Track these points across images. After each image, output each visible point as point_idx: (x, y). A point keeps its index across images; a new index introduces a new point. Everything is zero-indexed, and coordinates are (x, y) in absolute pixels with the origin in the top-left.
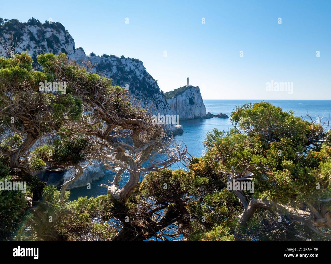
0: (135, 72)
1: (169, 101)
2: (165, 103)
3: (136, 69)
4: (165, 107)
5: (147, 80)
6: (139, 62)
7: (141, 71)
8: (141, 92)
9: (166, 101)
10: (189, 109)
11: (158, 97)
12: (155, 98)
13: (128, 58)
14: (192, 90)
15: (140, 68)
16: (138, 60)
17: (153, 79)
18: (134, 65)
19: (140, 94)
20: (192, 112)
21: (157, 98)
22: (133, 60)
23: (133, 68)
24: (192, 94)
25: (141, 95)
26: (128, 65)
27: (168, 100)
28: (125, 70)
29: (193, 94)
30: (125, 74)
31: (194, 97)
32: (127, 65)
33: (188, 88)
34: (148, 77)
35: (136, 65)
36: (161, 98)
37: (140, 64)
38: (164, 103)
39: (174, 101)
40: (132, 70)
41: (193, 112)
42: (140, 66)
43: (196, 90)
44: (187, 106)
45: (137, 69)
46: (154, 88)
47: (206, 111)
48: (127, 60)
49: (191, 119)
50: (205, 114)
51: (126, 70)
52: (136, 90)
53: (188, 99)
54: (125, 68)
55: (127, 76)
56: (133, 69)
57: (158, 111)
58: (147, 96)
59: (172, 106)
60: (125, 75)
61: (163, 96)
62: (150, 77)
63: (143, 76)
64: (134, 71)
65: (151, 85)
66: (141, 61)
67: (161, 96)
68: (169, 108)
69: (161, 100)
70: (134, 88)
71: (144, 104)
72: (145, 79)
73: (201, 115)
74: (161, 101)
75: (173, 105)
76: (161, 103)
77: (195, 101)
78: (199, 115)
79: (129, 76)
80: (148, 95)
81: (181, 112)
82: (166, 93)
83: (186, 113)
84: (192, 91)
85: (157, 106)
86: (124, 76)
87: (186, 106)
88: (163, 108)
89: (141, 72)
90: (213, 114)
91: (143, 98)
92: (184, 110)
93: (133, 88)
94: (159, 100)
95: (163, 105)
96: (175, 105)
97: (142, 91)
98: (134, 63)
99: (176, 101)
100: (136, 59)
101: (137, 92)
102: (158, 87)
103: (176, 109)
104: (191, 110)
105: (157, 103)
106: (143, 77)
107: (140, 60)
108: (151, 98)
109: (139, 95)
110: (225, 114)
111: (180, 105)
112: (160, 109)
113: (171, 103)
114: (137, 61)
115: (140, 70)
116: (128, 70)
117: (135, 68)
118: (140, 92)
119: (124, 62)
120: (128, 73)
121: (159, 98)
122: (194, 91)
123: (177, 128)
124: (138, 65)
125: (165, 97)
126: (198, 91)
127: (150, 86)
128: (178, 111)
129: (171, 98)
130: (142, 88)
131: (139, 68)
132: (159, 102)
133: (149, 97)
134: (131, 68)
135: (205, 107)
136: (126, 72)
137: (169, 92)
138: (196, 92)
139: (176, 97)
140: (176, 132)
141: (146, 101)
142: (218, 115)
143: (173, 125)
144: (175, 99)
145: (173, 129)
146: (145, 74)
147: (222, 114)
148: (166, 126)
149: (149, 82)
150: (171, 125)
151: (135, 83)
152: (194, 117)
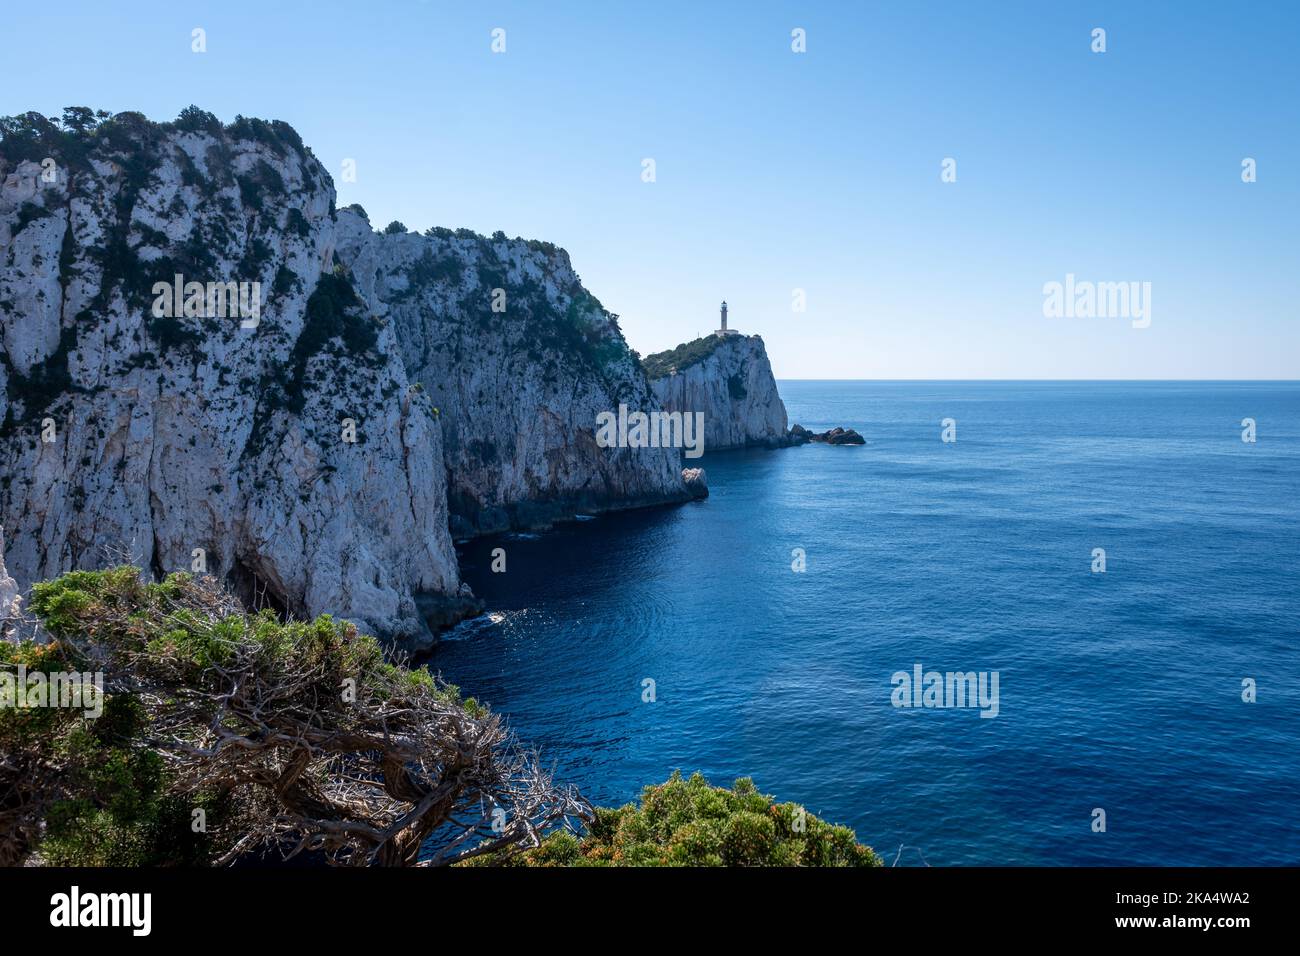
1: (659, 386)
2: (645, 394)
3: (544, 275)
4: (644, 407)
5: (582, 313)
6: (557, 254)
7: (564, 283)
8: (561, 355)
9: (648, 386)
10: (728, 414)
11: (622, 375)
12: (609, 377)
13: (519, 239)
14: (739, 349)
15: (560, 274)
16: (552, 245)
17: (605, 313)
18: (538, 262)
19: (557, 362)
20: (739, 424)
21: (618, 378)
22: (535, 246)
23: (535, 273)
24: (737, 362)
25: (563, 368)
26: (518, 265)
27: (656, 381)
28: (506, 281)
29: (743, 363)
31: (746, 372)
32: (512, 264)
33: (725, 342)
34: (585, 304)
35: (547, 262)
36: (632, 377)
37: (558, 260)
38: (641, 393)
39: (677, 386)
40: (532, 282)
41: (743, 425)
42: (558, 267)
43: (752, 349)
44: (723, 401)
45: (548, 277)
46: (607, 340)
47: (785, 418)
48: (514, 246)
49: (733, 449)
50: (784, 430)
51: (510, 282)
52: (544, 348)
53: (724, 379)
54: (508, 275)
55: (513, 301)
56: (534, 278)
58: (582, 371)
59: (670, 402)
61: (636, 370)
62: (594, 304)
63: (568, 299)
64: (538, 285)
65: (598, 333)
66: (562, 250)
67: (632, 370)
69: (629, 382)
70: (538, 341)
71: (573, 398)
72: (577, 311)
73: (769, 434)
74: (632, 389)
75: (674, 400)
76: (631, 393)
77: (749, 385)
78: (764, 434)
79: (521, 301)
80: (586, 366)
82: (650, 356)
83: (719, 426)
84: (738, 352)
85: (617, 404)
87: (719, 403)
88: (638, 410)
89: (562, 287)
90: (810, 432)
91: (568, 376)
92: (711, 416)
93: (533, 343)
94: (625, 385)
95: (639, 400)
96: (678, 399)
97: (566, 353)
98: (540, 256)
99: (684, 386)
100: (544, 243)
101: (548, 354)
102: (622, 338)
104: (734, 416)
105: (619, 393)
106: (571, 306)
107: (558, 245)
108: (597, 375)
109: (556, 366)
110: (851, 432)
111: (698, 401)
113: (668, 390)
114: (548, 249)
115: (559, 280)
116: (519, 281)
117: (540, 274)
118: (557, 357)
119: (503, 254)
120: (517, 290)
121: (625, 377)
122: (745, 352)
123: (687, 481)
124: (551, 262)
125: (645, 372)
126: (757, 352)
127: (594, 337)
129: (667, 376)
130: (566, 344)
131: (556, 274)
132: (623, 391)
133: (588, 374)
134: (527, 274)
135: (782, 405)
136: (512, 287)
137: (658, 356)
138: (752, 356)
139: (682, 372)
140: (681, 493)
141: (580, 386)
142: (828, 433)
143: (672, 469)
144: (680, 378)
145: (671, 484)
146: (577, 295)
147: (841, 430)
148: (648, 473)
149: (590, 321)
150: (664, 471)
151: (540, 326)
152: (746, 442)
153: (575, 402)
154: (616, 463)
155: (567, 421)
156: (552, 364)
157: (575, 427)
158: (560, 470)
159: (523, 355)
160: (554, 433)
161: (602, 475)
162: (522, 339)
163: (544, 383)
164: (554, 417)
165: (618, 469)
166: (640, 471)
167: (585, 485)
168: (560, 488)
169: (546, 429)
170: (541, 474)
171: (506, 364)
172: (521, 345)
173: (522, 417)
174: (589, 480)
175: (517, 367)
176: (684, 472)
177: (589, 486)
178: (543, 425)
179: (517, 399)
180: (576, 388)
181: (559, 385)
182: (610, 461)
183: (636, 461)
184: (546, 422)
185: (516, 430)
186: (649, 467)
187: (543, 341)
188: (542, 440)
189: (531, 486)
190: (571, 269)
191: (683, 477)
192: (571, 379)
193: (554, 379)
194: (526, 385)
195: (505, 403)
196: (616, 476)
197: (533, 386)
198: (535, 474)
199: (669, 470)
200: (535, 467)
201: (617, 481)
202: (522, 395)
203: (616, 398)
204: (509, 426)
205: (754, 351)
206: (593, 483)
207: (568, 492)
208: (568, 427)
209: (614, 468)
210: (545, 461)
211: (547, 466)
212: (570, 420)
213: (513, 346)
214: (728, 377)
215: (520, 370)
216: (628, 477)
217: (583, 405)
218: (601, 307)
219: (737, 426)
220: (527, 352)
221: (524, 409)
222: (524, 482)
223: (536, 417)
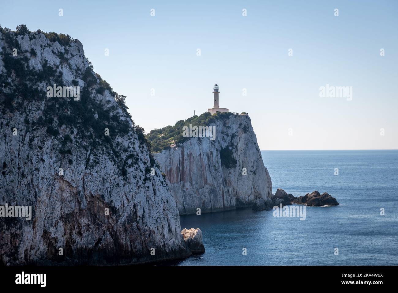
0: (57, 74)
1: (160, 157)
2: (149, 164)
3: (61, 63)
4: (148, 176)
5: (93, 95)
6: (72, 44)
7: (78, 69)
8: (75, 130)
9: (151, 157)
10: (221, 181)
11: (129, 147)
12: (117, 150)
13: (39, 32)
14: (230, 124)
15: (75, 61)
16: (68, 36)
17: (114, 94)
18: (56, 51)
19: (72, 137)
20: (230, 190)
21: (126, 151)
22: (54, 38)
23: (53, 60)
24: (228, 135)
25: (77, 142)
26: (39, 54)
27: (158, 153)
28: (28, 67)
29: (233, 136)
30: (31, 80)
31: (235, 144)
32: (34, 53)
33: (217, 119)
34: (96, 87)
35: (63, 51)
36: (137, 149)
37: (73, 49)
38: (145, 163)
39: (176, 159)
40: (50, 68)
41: (234, 189)
42: (73, 56)
43: (241, 124)
44: (216, 170)
45: (65, 64)
46: (116, 118)
47: (270, 184)
48: (35, 38)
49: (226, 211)
50: (269, 194)
51: (31, 68)
52: (60, 125)
53: (217, 150)
54: (30, 62)
55: (34, 84)
56: (52, 64)
57: (127, 186)
58: (94, 145)
59: (171, 170)
60: (28, 82)
61: (141, 144)
62: (104, 87)
63: (81, 83)
64: (56, 71)
65: (108, 111)
66: (76, 41)
67: (137, 143)
68: (162, 179)
69: (135, 153)
70: (56, 119)
71: (86, 168)
72: (89, 93)
73: (256, 197)
74: (138, 159)
75: (174, 168)
76: (136, 163)
77: (239, 156)
78: (252, 197)
79: (41, 85)
80: (97, 140)
81: (197, 189)
82: (153, 131)
83: (213, 191)
84: (229, 127)
85: (124, 173)
86: (26, 85)
87: (213, 171)
88: (143, 178)
89: (77, 73)
90: (291, 196)
91: (82, 149)
92: (206, 182)
93: (51, 121)
94: (131, 156)
95: (143, 170)
96: (177, 169)
97: (79, 129)
98: (57, 46)
99: (183, 158)
100: (61, 35)
101: (64, 130)
102: (128, 116)
103: (183, 179)
104: (226, 182)
105: (126, 163)
106: (84, 88)
107: (73, 37)
108: (107, 148)
109: (71, 141)
110: (326, 195)
111: (195, 169)
112: (134, 181)
113: (168, 161)
114: (65, 40)
115: (74, 67)
116: (39, 67)
117: (58, 61)
118: (72, 132)
119: (25, 44)
120: (38, 74)
121: (131, 149)
122: (235, 128)
123: (186, 240)
124: (67, 51)
125: (149, 145)
126: (245, 127)
127: (104, 115)
128: (187, 185)
129: (168, 148)
130: (80, 121)
131: (72, 62)
132: (130, 161)
133: (99, 147)
134: (46, 61)
135: (267, 172)
136: (32, 73)
137: (160, 131)
138: (240, 131)
139: (181, 144)
140: (181, 250)
141: (92, 157)
142: (306, 196)
143: (173, 229)
144: (179, 150)
145: (172, 242)
146: (89, 79)
147: (317, 194)
148: (152, 233)
149: (101, 101)
150: (166, 231)
151: (57, 106)
152: (237, 205)
153: (88, 171)
154: (124, 225)
155: (80, 189)
156: (67, 139)
157: (87, 193)
158: (74, 232)
159: (42, 131)
160: (70, 199)
161: (112, 236)
162: (41, 117)
163: (60, 156)
164: (69, 185)
165: (126, 230)
166: (145, 231)
167: (97, 244)
168: (74, 247)
169: (62, 195)
170: (57, 235)
171: (27, 139)
172: (40, 123)
173: (40, 186)
174: (100, 240)
175: (36, 142)
176: (183, 232)
177: (100, 245)
178: (60, 192)
179: (37, 169)
180: (89, 160)
181: (74, 158)
182: (119, 223)
183: (140, 223)
184: (61, 189)
185: (35, 196)
186: (153, 227)
187: (59, 119)
188: (58, 206)
189: (48, 247)
190: (84, 57)
191: (183, 237)
192: (84, 152)
193: (69, 152)
194: (45, 157)
195: (25, 173)
196: (123, 236)
197: (51, 158)
198: (52, 236)
199: (170, 231)
200: (52, 230)
201: (124, 240)
202: (41, 166)
203: (123, 168)
204: (29, 193)
205: (242, 126)
206: (103, 242)
207: (81, 251)
208: (82, 193)
209: (122, 229)
210: (61, 224)
211: (63, 228)
212: (83, 187)
213: (34, 124)
214: (219, 149)
215: (39, 144)
216: (134, 237)
217: (95, 174)
218: (110, 89)
219: (228, 191)
220: (46, 128)
221: (43, 178)
222: (42, 242)
223: (54, 185)
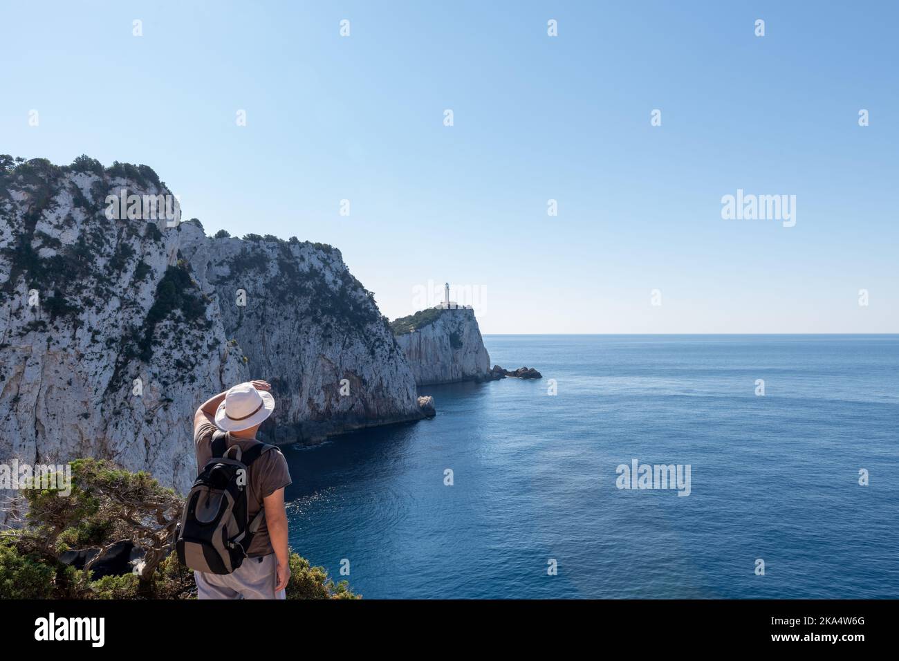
0: (321, 275)
1: (402, 340)
2: (392, 346)
3: (323, 266)
4: (391, 355)
5: (349, 292)
6: (333, 252)
7: (338, 271)
8: (335, 320)
9: (394, 340)
10: (450, 359)
12: (367, 335)
13: (307, 242)
15: (335, 265)
16: (330, 246)
17: (365, 291)
18: (320, 257)
19: (332, 324)
20: (457, 365)
21: (374, 335)
22: (319, 247)
23: (318, 264)
24: (456, 323)
25: (336, 328)
26: (307, 259)
27: (401, 337)
28: (298, 270)
29: (460, 324)
30: (300, 280)
31: (462, 330)
32: (302, 259)
33: (448, 310)
34: (351, 285)
35: (326, 257)
36: (383, 334)
37: (334, 256)
38: (389, 345)
39: (415, 341)
40: (316, 270)
41: (460, 365)
42: (333, 261)
43: (466, 315)
44: (446, 350)
45: (327, 268)
46: (367, 310)
47: (489, 361)
48: (304, 247)
49: (453, 382)
50: (488, 369)
51: (301, 270)
52: (323, 315)
53: (447, 335)
54: (300, 266)
55: (302, 283)
56: (317, 267)
57: (375, 363)
58: (349, 331)
59: (411, 350)
60: (298, 282)
61: (386, 330)
62: (358, 286)
63: (340, 282)
64: (320, 273)
65: (360, 304)
66: (336, 250)
67: (383, 330)
68: (402, 357)
69: (382, 338)
70: (319, 310)
71: (343, 349)
72: (346, 290)
73: (478, 372)
74: (384, 342)
75: (413, 349)
76: (382, 345)
77: (464, 338)
78: (475, 372)
79: (308, 284)
80: (352, 327)
81: (432, 366)
82: (396, 320)
83: (444, 367)
84: (457, 317)
85: (373, 353)
86: (296, 284)
87: (444, 351)
88: (388, 357)
89: (336, 274)
90: (505, 370)
91: (340, 334)
92: (438, 360)
93: (316, 312)
94: (378, 340)
95: (388, 350)
96: (416, 349)
97: (338, 318)
98: (322, 254)
99: (420, 341)
100: (325, 245)
101: (325, 319)
102: (376, 308)
103: (420, 357)
104: (454, 360)
105: (374, 345)
106: (342, 286)
107: (334, 246)
108: (359, 333)
109: (331, 328)
110: (533, 370)
111: (430, 350)
112: (380, 359)
113: (408, 343)
114: (327, 249)
115: (334, 270)
116: (307, 270)
117: (321, 265)
118: (332, 321)
119: (296, 252)
120: (306, 275)
121: (378, 334)
122: (461, 317)
123: (421, 405)
124: (329, 258)
125: (393, 332)
126: (470, 317)
127: (358, 307)
128: (424, 362)
129: (409, 333)
130: (338, 312)
131: (332, 266)
132: (377, 343)
133: (354, 333)
134: (312, 265)
135: (486, 352)
136: (302, 274)
137: (403, 320)
138: (465, 319)
139: (419, 330)
140: (417, 413)
141: (347, 340)
142: (517, 371)
143: (411, 397)
144: (417, 334)
145: (410, 407)
146: (346, 279)
147: (526, 369)
148: (394, 400)
149: (355, 296)
150: (405, 398)
151: (321, 300)
152: (463, 377)
153: (344, 351)
154: (372, 394)
155: (338, 365)
156: (328, 325)
157: (344, 368)
158: (333, 399)
159: (309, 320)
160: (329, 373)
161: (362, 402)
162: (307, 309)
163: (322, 339)
164: (330, 362)
165: (374, 398)
166: (389, 398)
167: (351, 409)
168: (332, 411)
169: (323, 370)
170: (319, 402)
171: (297, 326)
172: (307, 313)
173: (307, 363)
174: (353, 405)
175: (304, 328)
176: (418, 399)
177: (353, 409)
178: (322, 367)
179: (304, 350)
180: (345, 342)
181: (333, 340)
182: (368, 392)
183: (385, 391)
184: (323, 366)
185: (303, 371)
186: (395, 395)
187: (322, 310)
188: (320, 378)
189: (312, 410)
190: (342, 262)
191: (419, 403)
192: (341, 336)
193: (330, 336)
194: (310, 340)
195: (295, 353)
196: (371, 402)
197: (315, 340)
198: (315, 402)
199: (408, 398)
200: (315, 397)
201: (372, 405)
202: (307, 347)
203: (372, 349)
204: (297, 368)
205: (467, 316)
206: (355, 406)
207: (338, 414)
208: (339, 368)
209: (371, 397)
210: (322, 392)
211: (324, 396)
212: (340, 363)
213: (302, 314)
214: (449, 333)
215: (306, 330)
216: (380, 403)
217: (350, 354)
218: (362, 287)
219: (456, 367)
220: (311, 317)
221: (308, 357)
222: (307, 407)
223: (317, 362)
